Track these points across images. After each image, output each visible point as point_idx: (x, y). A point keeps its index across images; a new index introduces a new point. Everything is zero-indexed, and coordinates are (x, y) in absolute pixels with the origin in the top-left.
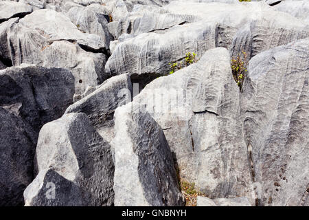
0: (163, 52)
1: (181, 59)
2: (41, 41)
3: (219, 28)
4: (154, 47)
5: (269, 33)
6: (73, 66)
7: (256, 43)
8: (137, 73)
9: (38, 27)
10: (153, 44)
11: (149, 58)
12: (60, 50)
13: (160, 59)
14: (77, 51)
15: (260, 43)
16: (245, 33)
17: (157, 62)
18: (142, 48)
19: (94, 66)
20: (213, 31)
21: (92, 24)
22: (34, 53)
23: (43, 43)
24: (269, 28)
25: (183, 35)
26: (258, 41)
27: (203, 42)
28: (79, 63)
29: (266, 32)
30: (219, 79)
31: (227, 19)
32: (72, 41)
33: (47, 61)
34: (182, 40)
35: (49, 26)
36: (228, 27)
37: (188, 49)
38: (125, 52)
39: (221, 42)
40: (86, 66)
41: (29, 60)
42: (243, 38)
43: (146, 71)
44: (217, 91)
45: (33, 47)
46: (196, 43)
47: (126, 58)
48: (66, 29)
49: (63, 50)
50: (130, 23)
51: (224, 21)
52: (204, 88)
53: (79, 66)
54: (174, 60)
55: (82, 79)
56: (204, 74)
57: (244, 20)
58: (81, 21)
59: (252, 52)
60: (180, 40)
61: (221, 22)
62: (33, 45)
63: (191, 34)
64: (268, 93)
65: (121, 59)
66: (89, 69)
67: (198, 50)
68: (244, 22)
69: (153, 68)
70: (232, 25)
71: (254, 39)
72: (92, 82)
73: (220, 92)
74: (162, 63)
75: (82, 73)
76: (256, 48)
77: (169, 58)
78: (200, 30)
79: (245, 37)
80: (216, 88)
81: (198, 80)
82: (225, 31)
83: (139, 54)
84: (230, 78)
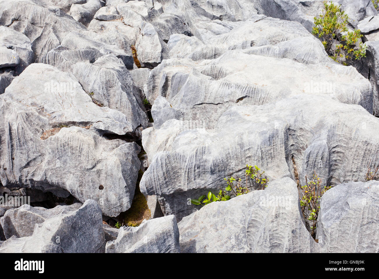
0: (215, 165)
1: (240, 170)
2: (41, 124)
3: (289, 129)
4: (204, 157)
5: (351, 145)
6: (90, 167)
7: (336, 155)
8: (182, 188)
9: (34, 100)
10: (203, 153)
11: (197, 171)
12: (71, 143)
13: (212, 172)
14: (96, 144)
15: (341, 155)
16: (320, 146)
17: (208, 175)
18: (188, 158)
19: (121, 169)
20: (282, 135)
21: (112, 91)
22: (30, 143)
23: (43, 127)
24: (350, 139)
25: (242, 139)
26: (338, 152)
27: (269, 148)
28: (99, 162)
29: (347, 143)
30: (286, 223)
31: (300, 118)
32: (85, 124)
33: (51, 156)
34: (241, 145)
35: (51, 99)
36: (301, 129)
37: (250, 157)
38: (166, 164)
39: (292, 145)
40: (109, 168)
41: (24, 151)
42: (318, 152)
43: (193, 186)
44: (283, 237)
45: (30, 134)
46: (259, 150)
47: (167, 171)
48: (75, 103)
49: (74, 144)
50: (167, 80)
51: (295, 122)
52: (268, 234)
53: (99, 167)
54: (231, 172)
55: (103, 184)
56: (268, 217)
57: (321, 121)
58: (96, 87)
59: (331, 166)
60: (238, 147)
61: (292, 122)
62: (29, 132)
63: (252, 138)
64: (343, 243)
65: (161, 173)
66: (114, 173)
67: (262, 158)
68: (321, 125)
69: (203, 182)
70: (306, 126)
71: (334, 150)
72: (118, 190)
73: (287, 239)
74: (215, 176)
75: (103, 176)
76: (336, 161)
77: (224, 171)
78: (265, 133)
79: (321, 152)
80: (282, 234)
81: (261, 224)
82: (298, 133)
83: (184, 165)
84: (298, 223)
